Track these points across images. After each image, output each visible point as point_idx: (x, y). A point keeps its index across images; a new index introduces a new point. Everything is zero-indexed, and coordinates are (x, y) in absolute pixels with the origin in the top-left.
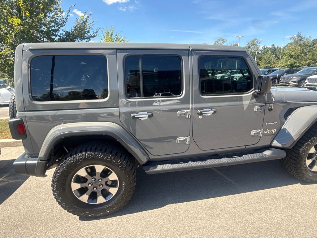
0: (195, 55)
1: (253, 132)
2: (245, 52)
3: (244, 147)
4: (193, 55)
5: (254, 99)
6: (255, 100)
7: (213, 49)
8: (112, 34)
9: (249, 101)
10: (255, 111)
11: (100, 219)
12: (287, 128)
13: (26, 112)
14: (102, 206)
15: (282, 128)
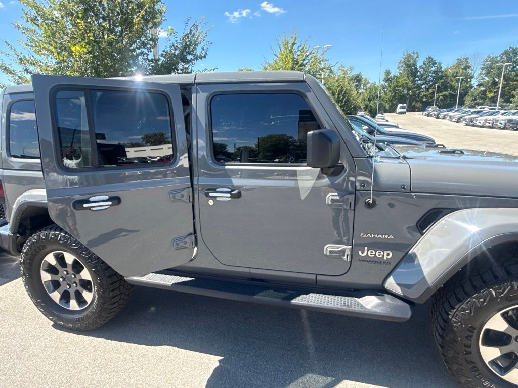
0: (203, 92)
1: (329, 248)
2: (304, 82)
3: (313, 277)
4: (199, 93)
5: (323, 178)
6: (327, 179)
7: (235, 80)
8: (293, 44)
9: (313, 182)
10: (328, 204)
11: (71, 333)
12: (418, 254)
13: (4, 171)
14: (74, 314)
15: (410, 252)
